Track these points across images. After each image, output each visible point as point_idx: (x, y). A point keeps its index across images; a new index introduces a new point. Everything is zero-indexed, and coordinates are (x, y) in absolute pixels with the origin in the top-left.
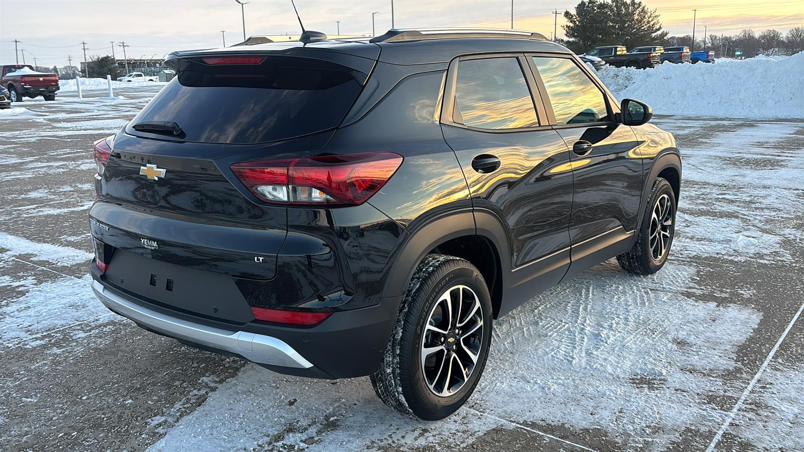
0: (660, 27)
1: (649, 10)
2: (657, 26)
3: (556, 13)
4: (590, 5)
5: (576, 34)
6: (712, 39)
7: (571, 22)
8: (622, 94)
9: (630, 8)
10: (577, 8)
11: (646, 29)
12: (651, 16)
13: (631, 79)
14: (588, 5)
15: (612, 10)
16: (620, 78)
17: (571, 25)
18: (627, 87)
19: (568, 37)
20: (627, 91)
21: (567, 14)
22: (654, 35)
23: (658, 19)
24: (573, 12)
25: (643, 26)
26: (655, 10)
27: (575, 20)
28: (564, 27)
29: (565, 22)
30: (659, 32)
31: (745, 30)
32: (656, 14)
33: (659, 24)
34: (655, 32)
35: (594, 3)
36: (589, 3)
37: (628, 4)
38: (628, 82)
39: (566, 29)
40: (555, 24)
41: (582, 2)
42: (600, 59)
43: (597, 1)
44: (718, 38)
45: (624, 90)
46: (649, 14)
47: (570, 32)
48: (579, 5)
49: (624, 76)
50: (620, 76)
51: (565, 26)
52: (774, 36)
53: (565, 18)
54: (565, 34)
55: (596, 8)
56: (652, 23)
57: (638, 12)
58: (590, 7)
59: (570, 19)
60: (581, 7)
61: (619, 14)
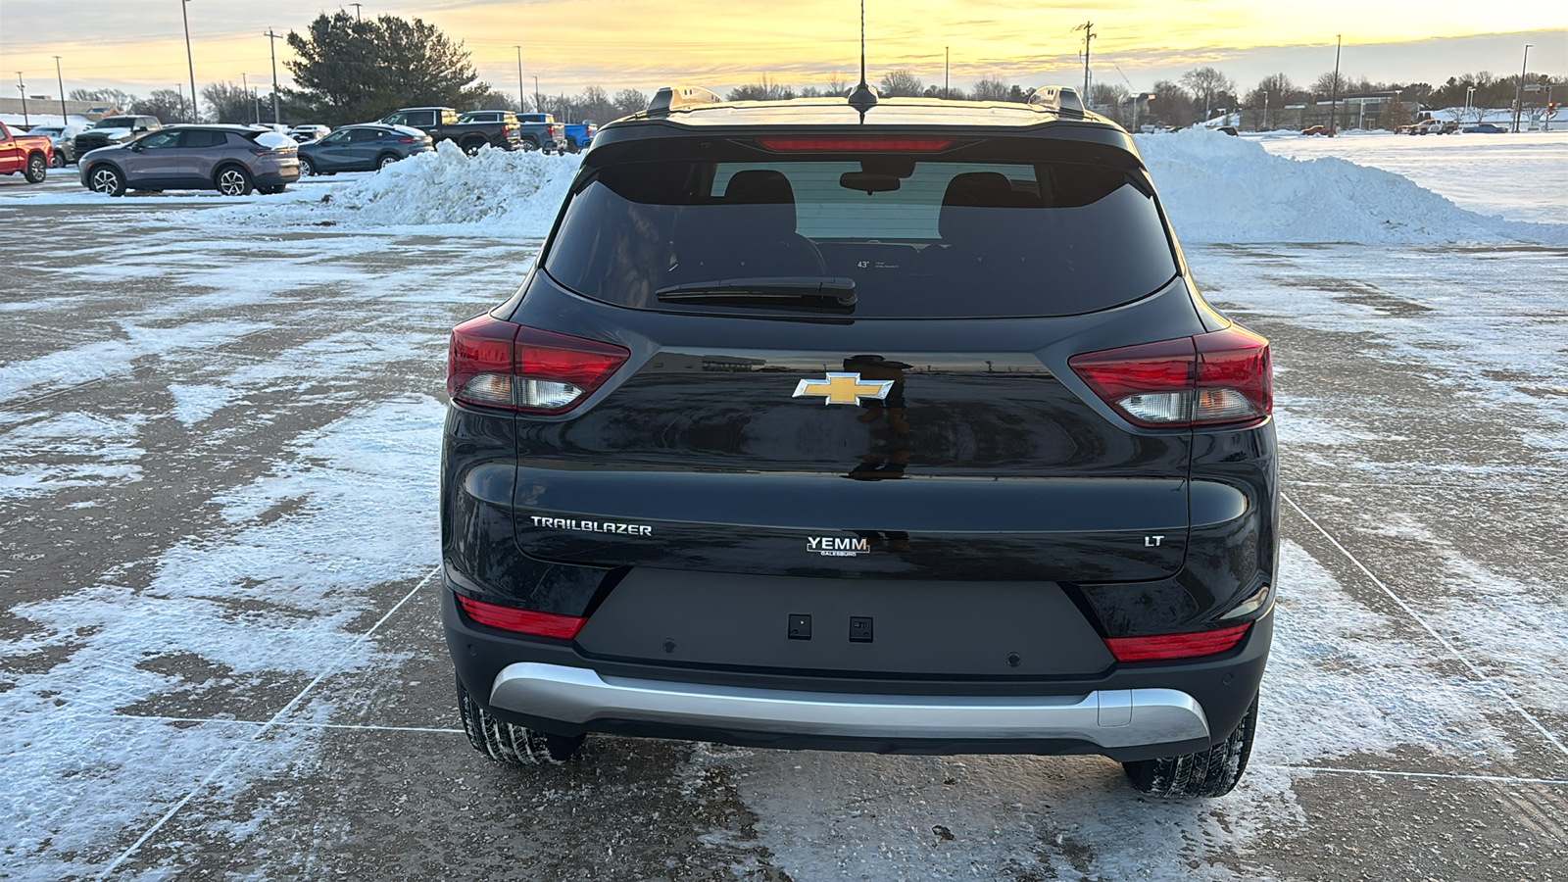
0: (474, 74)
1: (451, 43)
2: (467, 74)
3: (272, 36)
4: (338, 24)
5: (316, 80)
6: (538, 101)
7: (303, 55)
8: (534, 202)
9: (415, 34)
10: (313, 28)
11: (449, 77)
12: (455, 53)
13: (541, 173)
14: (335, 23)
15: (380, 37)
16: (520, 171)
17: (304, 61)
18: (537, 188)
19: (301, 84)
20: (542, 196)
21: (293, 39)
22: (464, 89)
23: (469, 58)
24: (306, 36)
25: (442, 72)
26: (461, 41)
27: (312, 52)
28: (288, 64)
29: (291, 54)
30: (473, 84)
31: (591, 89)
32: (465, 49)
33: (472, 69)
34: (467, 83)
35: (347, 20)
36: (336, 20)
37: (410, 26)
38: (537, 180)
39: (293, 68)
40: (273, 58)
41: (322, 17)
42: (422, 133)
43: (351, 17)
44: (548, 100)
45: (535, 195)
46: (452, 48)
47: (305, 75)
48: (317, 22)
49: (527, 168)
50: (520, 168)
51: (292, 64)
52: (636, 100)
53: (291, 47)
54: (295, 80)
55: (350, 31)
56: (459, 66)
57: (431, 43)
58: (338, 29)
59: (299, 48)
60: (321, 26)
61: (396, 45)
